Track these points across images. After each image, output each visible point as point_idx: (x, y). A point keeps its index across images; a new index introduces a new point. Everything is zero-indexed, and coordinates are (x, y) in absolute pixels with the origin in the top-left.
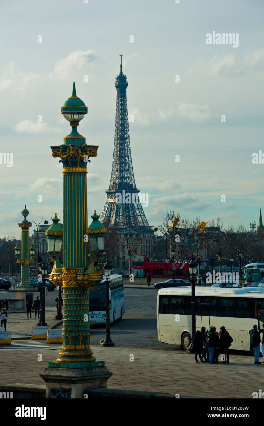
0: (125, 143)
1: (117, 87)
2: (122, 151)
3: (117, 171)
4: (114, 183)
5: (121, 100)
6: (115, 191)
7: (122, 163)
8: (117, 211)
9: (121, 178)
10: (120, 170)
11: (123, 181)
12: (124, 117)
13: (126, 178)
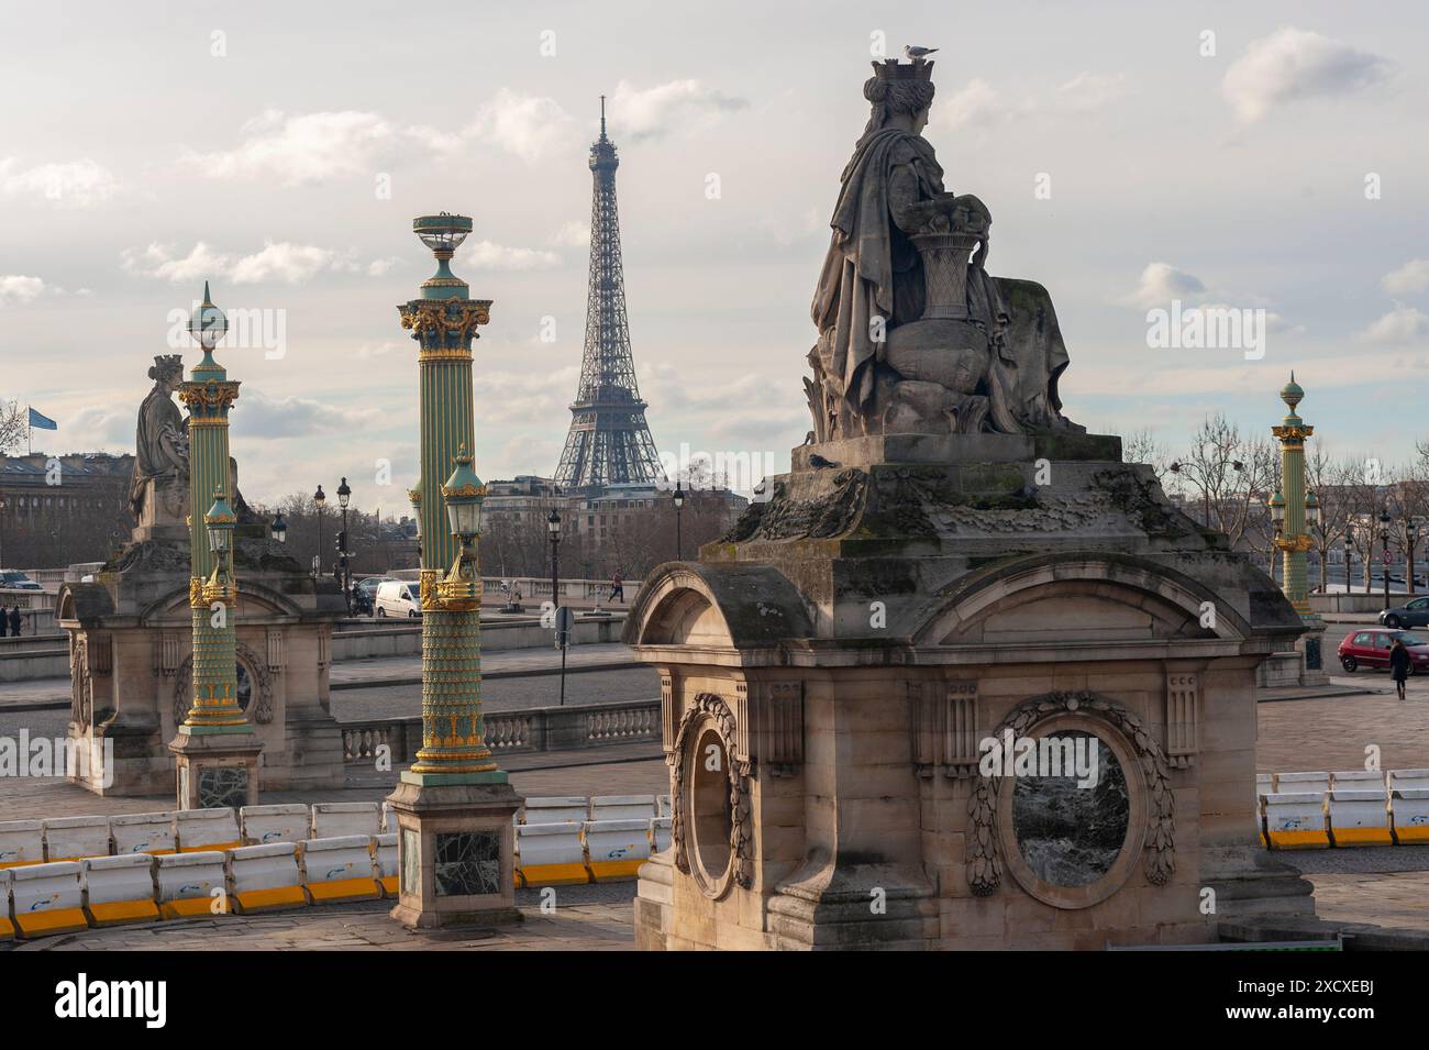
0: (612, 296)
1: (593, 169)
2: (607, 313)
3: (596, 359)
4: (588, 387)
5: (604, 199)
6: (591, 405)
7: (607, 342)
8: (596, 451)
9: (605, 376)
10: (602, 358)
11: (609, 383)
12: (611, 237)
13: (615, 376)
